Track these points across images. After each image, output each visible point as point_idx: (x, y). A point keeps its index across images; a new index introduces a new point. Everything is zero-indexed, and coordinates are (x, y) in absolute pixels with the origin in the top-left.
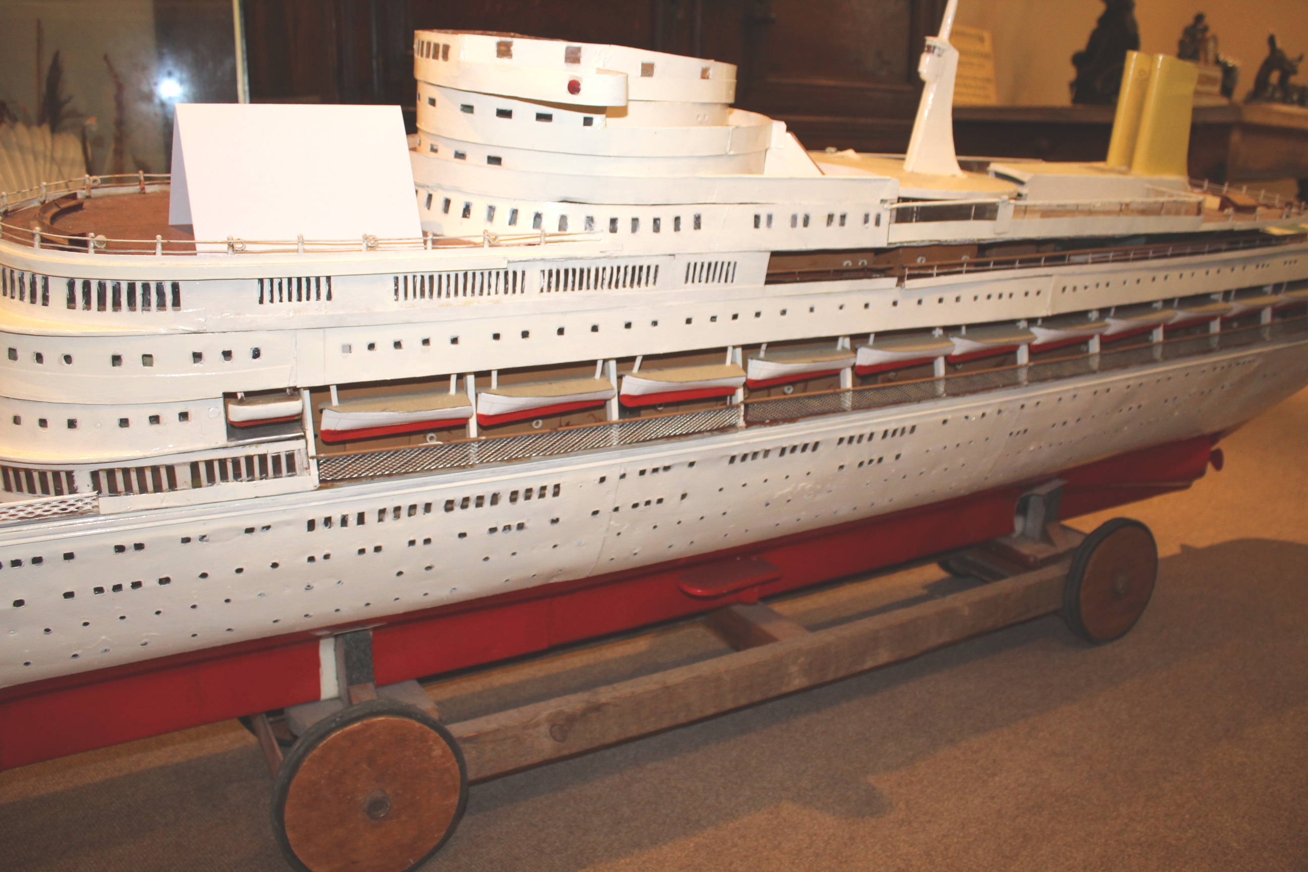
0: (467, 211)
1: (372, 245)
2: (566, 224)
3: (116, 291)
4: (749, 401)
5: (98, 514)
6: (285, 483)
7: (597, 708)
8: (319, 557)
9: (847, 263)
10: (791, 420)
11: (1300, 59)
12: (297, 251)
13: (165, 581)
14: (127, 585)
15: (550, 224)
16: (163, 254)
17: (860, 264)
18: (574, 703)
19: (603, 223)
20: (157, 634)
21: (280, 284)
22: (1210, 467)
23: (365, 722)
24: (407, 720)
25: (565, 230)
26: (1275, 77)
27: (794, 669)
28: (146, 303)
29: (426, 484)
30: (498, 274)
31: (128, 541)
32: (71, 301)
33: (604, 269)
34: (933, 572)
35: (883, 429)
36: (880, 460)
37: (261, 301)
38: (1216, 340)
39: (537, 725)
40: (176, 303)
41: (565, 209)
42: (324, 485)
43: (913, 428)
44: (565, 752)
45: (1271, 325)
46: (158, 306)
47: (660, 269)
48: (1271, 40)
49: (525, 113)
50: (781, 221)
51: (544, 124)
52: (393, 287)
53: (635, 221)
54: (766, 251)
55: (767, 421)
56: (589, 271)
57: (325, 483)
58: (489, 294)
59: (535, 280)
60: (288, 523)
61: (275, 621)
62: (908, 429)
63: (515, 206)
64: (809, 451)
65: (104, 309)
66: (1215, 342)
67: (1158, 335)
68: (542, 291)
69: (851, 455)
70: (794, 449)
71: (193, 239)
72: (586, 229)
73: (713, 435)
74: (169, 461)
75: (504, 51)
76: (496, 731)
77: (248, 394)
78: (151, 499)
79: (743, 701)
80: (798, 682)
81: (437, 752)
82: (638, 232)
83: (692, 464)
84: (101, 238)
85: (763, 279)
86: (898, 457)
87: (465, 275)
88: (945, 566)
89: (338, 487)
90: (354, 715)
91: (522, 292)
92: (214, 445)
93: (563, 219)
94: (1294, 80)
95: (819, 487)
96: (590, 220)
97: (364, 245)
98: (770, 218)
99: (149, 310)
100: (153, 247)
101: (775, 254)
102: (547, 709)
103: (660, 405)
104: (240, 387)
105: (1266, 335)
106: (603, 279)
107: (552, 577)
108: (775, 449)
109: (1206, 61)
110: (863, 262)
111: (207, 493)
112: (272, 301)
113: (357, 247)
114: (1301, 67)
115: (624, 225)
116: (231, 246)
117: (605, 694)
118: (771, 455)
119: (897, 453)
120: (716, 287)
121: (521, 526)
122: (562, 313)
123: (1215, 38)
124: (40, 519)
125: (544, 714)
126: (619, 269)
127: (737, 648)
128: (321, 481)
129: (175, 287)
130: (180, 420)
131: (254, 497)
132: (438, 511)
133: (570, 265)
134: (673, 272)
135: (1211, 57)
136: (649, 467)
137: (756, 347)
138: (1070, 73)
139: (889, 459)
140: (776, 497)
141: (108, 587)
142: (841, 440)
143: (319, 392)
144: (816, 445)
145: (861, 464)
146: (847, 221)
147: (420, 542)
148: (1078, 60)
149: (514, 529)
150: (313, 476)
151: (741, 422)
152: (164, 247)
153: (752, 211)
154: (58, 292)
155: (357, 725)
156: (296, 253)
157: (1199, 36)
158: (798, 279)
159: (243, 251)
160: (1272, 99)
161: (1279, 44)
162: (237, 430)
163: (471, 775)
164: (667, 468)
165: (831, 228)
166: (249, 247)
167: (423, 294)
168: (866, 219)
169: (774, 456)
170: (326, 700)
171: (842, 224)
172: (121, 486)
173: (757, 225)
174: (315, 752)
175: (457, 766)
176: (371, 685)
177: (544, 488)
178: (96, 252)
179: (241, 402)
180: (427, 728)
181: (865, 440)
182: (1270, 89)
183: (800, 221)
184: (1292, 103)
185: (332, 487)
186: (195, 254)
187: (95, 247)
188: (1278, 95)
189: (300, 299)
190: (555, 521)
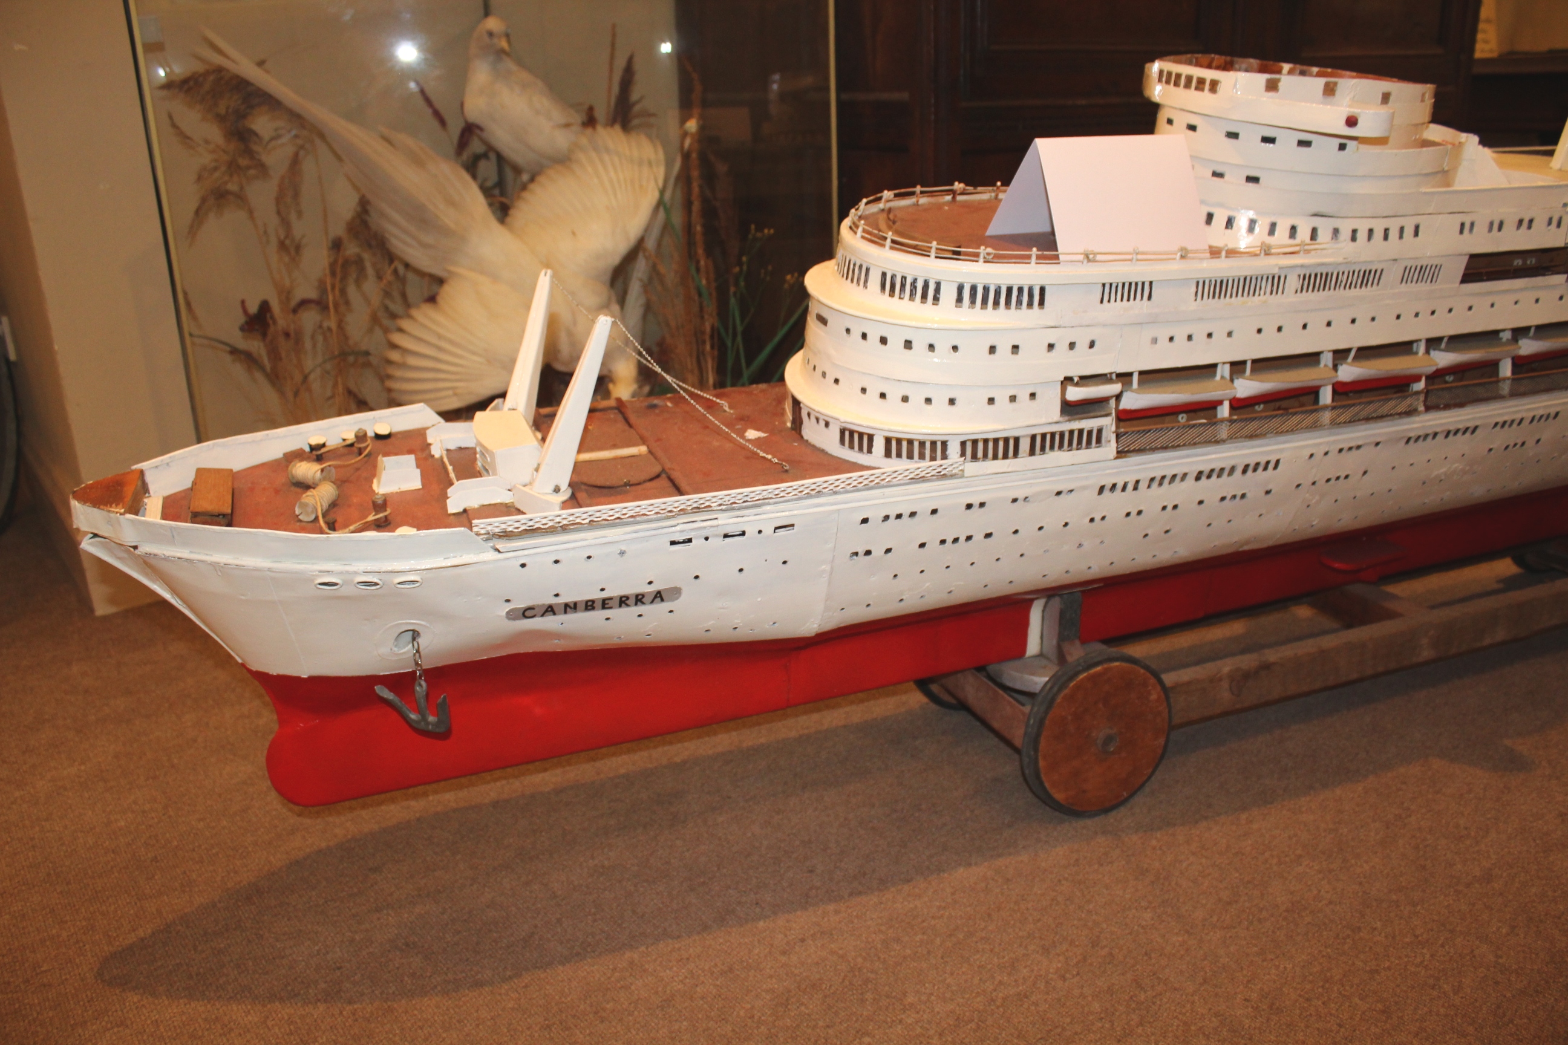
0: (1230, 223)
1: (1184, 255)
2: (1316, 235)
3: (998, 293)
4: (1430, 388)
5: (962, 477)
6: (1094, 453)
7: (1266, 667)
8: (1098, 518)
9: (1518, 262)
10: (1461, 405)
12: (1131, 260)
13: (988, 535)
14: (962, 539)
15: (1304, 234)
16: (1036, 263)
17: (1528, 262)
18: (1248, 661)
19: (1345, 234)
20: (962, 583)
21: (1117, 287)
23: (1105, 666)
24: (1136, 667)
25: (1315, 240)
27: (1425, 641)
28: (1019, 302)
29: (1188, 456)
30: (1268, 278)
31: (975, 500)
32: (959, 300)
33: (1343, 273)
34: (1505, 567)
35: (1531, 414)
36: (1523, 444)
37: (1102, 302)
39: (1220, 679)
40: (1042, 303)
41: (1317, 222)
42: (1119, 455)
43: (1557, 414)
44: (1238, 706)
46: (1028, 305)
47: (1384, 273)
49: (1287, 142)
50: (1481, 228)
51: (1304, 150)
52: (1194, 289)
53: (1371, 231)
54: (1465, 255)
55: (1442, 406)
56: (1332, 275)
57: (1121, 454)
58: (1259, 295)
59: (1293, 283)
60: (1084, 488)
61: (1044, 576)
62: (1553, 415)
63: (1273, 219)
64: (1468, 434)
65: (986, 308)
68: (1296, 292)
69: (1500, 439)
70: (1456, 432)
71: (1056, 250)
72: (1332, 239)
73: (1401, 418)
74: (1016, 434)
75: (1272, 86)
76: (1189, 683)
77: (1082, 378)
78: (1000, 465)
79: (1381, 669)
80: (1426, 654)
81: (1154, 697)
82: (1372, 241)
83: (1377, 444)
84: (989, 250)
85: (1459, 279)
86: (1538, 441)
87: (1245, 279)
88: (1519, 561)
89: (1129, 457)
90: (1096, 660)
91: (1283, 293)
92: (1051, 421)
93: (1314, 231)
95: (1468, 468)
96: (1336, 231)
97: (1179, 254)
98: (1472, 224)
99: (1020, 309)
100: (1029, 257)
101: (1473, 257)
102: (1226, 666)
103: (1351, 392)
104: (1075, 373)
106: (1341, 282)
107: (1242, 546)
108: (1442, 432)
110: (1531, 261)
111: (1038, 460)
112: (1109, 301)
113: (1174, 256)
115: (1362, 235)
116: (1087, 256)
117: (1272, 656)
118: (1438, 437)
119: (1537, 438)
120: (1424, 287)
121: (1243, 496)
122: (1307, 311)
124: (923, 479)
125: (1226, 670)
126: (1354, 272)
127: (1349, 626)
128: (1118, 452)
129: (1042, 290)
130: (1030, 399)
131: (1070, 463)
132: (1190, 480)
133: (1319, 270)
134: (1393, 274)
136: (1346, 446)
137: (1439, 339)
139: (1530, 443)
140: (1433, 476)
141: (950, 540)
142: (1496, 424)
143: (1124, 377)
144: (1476, 428)
145: (1507, 447)
146: (1534, 224)
147: (1170, 508)
149: (1238, 498)
150: (1110, 447)
151: (1422, 408)
152: (1038, 257)
153: (1458, 219)
154: (948, 294)
155: (1099, 669)
156: (1129, 262)
158: (1485, 278)
159: (1095, 261)
162: (1070, 409)
163: (1176, 720)
164: (1359, 447)
165: (1520, 231)
166: (1099, 257)
167: (1214, 297)
168: (1550, 223)
169: (1440, 437)
170: (1029, 657)
171: (1529, 227)
172: (980, 454)
173: (1461, 232)
174: (1066, 691)
175: (1167, 711)
176: (1077, 643)
177: (1268, 463)
178: (985, 262)
179: (1077, 385)
180: (1148, 675)
181: (1515, 425)
183: (1496, 226)
185: (1125, 457)
186: (1059, 263)
187: (984, 258)
189: (1128, 300)
190: (1268, 492)
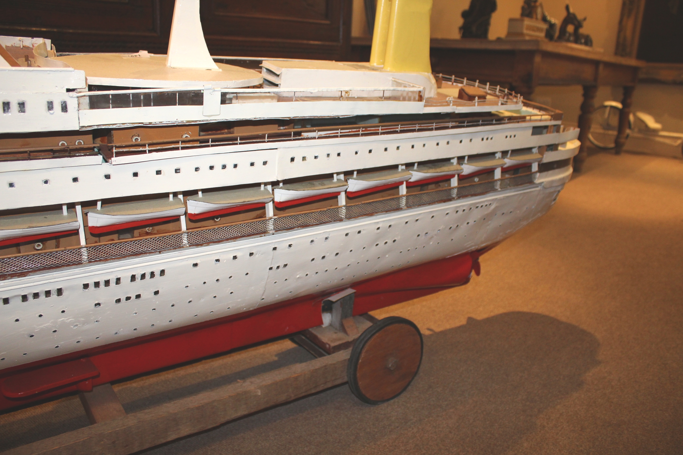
11: (585, 19)
22: (473, 273)
26: (570, 28)
38: (455, 191)
45: (501, 180)
48: (567, 8)
66: (454, 193)
67: (403, 190)
94: (582, 31)
105: (498, 186)
109: (537, 19)
114: (585, 24)
123: (541, 5)
135: (539, 16)
138: (460, 22)
148: (465, 15)
157: (533, 4)
160: (568, 41)
161: (571, 10)
182: (567, 35)
184: (581, 44)
188: (572, 38)
